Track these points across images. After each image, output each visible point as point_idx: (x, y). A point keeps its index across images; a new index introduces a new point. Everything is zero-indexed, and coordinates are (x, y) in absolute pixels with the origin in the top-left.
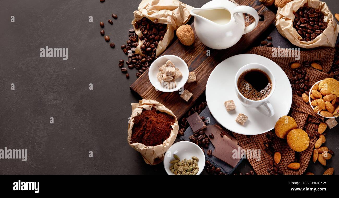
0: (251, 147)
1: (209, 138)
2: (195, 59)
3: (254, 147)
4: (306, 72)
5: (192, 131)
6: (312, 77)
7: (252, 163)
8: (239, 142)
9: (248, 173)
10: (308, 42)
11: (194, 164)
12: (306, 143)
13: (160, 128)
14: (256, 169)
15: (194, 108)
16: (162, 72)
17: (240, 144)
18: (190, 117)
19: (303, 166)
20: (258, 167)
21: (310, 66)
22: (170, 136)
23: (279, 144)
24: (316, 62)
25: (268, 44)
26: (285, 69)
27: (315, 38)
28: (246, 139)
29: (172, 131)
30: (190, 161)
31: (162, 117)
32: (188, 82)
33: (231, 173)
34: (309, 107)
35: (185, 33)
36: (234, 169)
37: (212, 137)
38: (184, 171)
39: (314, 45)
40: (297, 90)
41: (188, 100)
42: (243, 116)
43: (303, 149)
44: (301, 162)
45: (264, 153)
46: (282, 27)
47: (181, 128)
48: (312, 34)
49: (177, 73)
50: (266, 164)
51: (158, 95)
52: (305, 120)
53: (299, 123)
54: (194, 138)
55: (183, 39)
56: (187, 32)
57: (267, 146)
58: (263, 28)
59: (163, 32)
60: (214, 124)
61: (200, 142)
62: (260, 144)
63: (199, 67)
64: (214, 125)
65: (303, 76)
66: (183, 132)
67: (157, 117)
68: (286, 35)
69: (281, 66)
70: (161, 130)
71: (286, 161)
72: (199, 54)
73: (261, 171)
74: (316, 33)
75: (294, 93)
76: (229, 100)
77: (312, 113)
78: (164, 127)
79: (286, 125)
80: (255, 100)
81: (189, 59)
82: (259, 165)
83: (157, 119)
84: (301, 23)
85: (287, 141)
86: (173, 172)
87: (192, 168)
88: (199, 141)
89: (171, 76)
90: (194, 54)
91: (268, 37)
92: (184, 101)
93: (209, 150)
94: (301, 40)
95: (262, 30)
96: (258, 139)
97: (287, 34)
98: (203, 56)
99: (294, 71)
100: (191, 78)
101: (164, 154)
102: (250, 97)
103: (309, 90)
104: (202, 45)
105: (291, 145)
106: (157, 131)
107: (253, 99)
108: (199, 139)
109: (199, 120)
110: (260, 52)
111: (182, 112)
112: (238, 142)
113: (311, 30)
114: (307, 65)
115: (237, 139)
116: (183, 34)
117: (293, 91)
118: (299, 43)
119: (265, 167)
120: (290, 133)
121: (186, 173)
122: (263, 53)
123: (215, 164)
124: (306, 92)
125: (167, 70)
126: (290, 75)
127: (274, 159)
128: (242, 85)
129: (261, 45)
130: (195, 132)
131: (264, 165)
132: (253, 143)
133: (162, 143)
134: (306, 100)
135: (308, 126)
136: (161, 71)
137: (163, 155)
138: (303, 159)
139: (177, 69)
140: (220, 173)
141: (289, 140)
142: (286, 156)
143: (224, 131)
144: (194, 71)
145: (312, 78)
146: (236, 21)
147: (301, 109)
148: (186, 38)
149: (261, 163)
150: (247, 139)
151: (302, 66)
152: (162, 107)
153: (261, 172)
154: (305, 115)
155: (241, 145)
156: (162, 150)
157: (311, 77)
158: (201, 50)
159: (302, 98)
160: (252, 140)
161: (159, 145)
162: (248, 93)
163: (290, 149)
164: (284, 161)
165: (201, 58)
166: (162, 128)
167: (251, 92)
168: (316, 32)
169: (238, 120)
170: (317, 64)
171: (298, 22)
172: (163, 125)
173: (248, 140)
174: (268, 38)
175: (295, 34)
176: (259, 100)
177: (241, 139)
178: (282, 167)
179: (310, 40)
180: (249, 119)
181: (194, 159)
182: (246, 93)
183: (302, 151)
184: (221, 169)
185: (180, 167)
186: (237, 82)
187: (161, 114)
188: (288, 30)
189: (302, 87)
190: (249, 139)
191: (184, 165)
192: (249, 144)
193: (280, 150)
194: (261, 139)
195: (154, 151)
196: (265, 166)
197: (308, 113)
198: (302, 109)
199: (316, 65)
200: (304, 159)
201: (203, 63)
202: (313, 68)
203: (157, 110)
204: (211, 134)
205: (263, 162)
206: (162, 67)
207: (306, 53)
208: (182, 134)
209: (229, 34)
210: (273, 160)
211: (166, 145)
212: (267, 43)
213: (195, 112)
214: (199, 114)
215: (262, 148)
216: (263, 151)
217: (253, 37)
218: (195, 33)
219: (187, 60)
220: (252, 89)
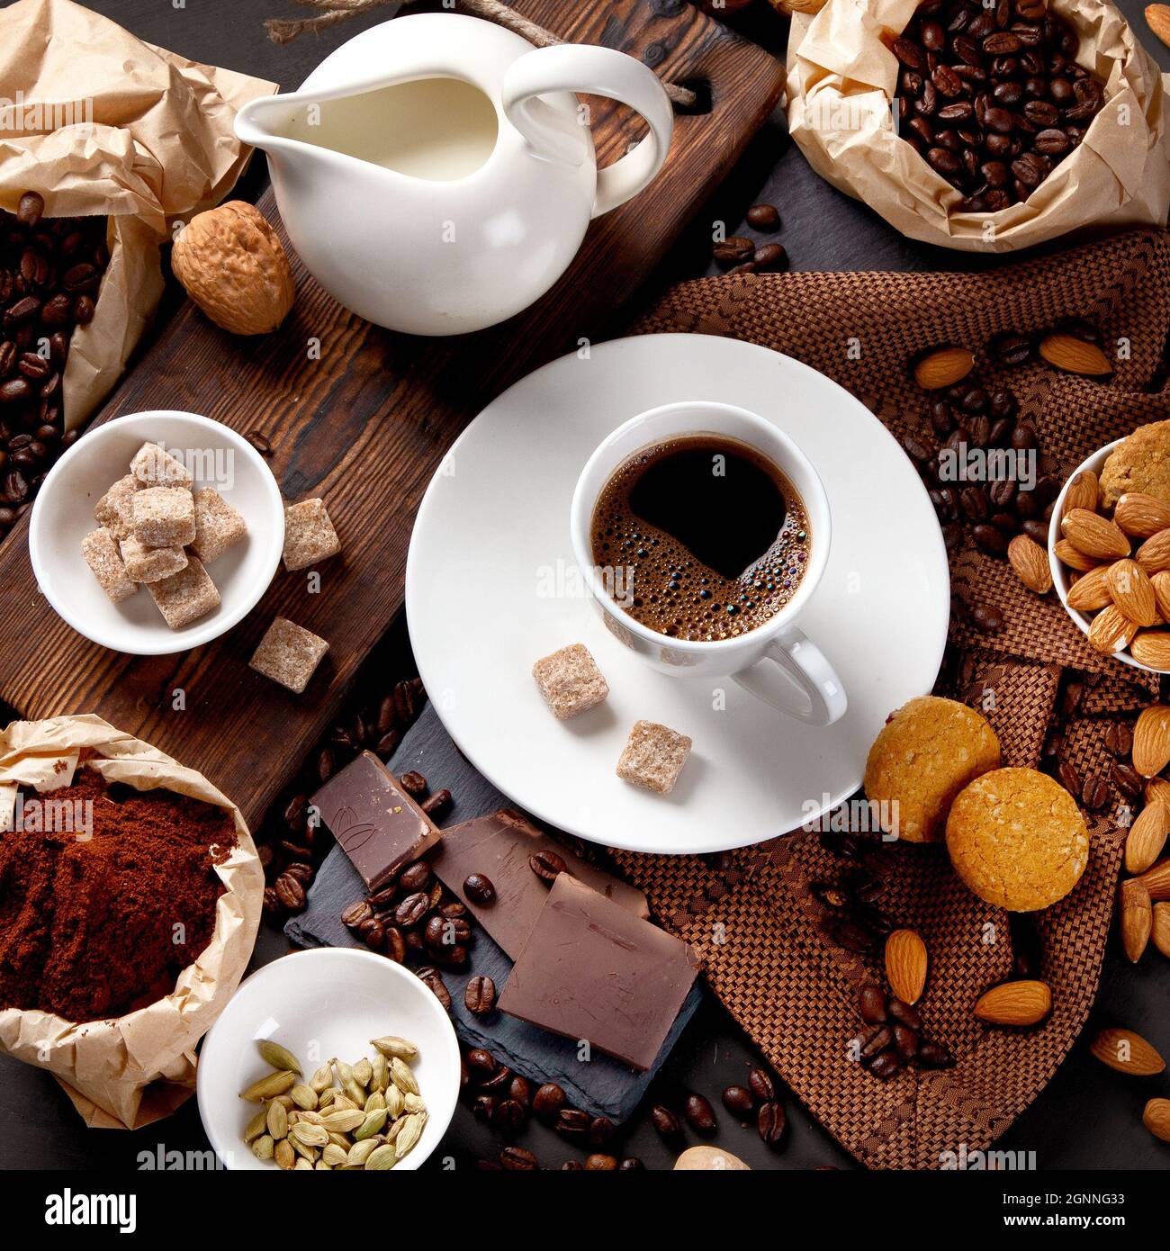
0: (735, 922)
1: (465, 907)
2: (317, 415)
3: (751, 920)
4: (1016, 399)
5: (356, 872)
6: (1052, 427)
7: (755, 1021)
8: (655, 902)
9: (740, 1088)
10: (1003, 215)
11: (390, 1082)
12: (1066, 850)
13: (140, 899)
14: (781, 1056)
15: (351, 728)
16: (117, 530)
17: (664, 912)
18: (329, 787)
19: (1064, 1001)
20: (796, 1042)
21: (1036, 359)
22: (215, 935)
23: (904, 875)
24: (1070, 327)
25: (760, 256)
26: (882, 396)
27: (1040, 180)
28: (695, 877)
29: (221, 903)
30: (367, 1072)
31: (149, 823)
32: (290, 567)
33: (629, 1104)
34: (1059, 620)
35: (228, 260)
36: (646, 1078)
37: (484, 896)
38: (331, 1141)
39: (1042, 229)
40: (975, 524)
41: (304, 682)
42: (662, 736)
43: (1052, 894)
44: (1055, 974)
45: (823, 948)
46: (831, 142)
47: (285, 868)
48: (1018, 157)
49: (208, 521)
50: (840, 1015)
51: (113, 675)
52: (1044, 704)
53: (1010, 731)
54: (371, 917)
55: (219, 300)
56: (240, 248)
57: (833, 899)
58: (715, 161)
59: (90, 268)
60: (485, 812)
61: (412, 938)
62: (789, 895)
63: (347, 460)
64: (487, 818)
65: (997, 426)
66: (299, 889)
67: (112, 825)
68: (859, 190)
69: (858, 382)
70: (148, 906)
71: (960, 983)
72: (333, 380)
73: (813, 1067)
74: (1039, 154)
75: (955, 548)
76: (563, 647)
77: (1081, 658)
78: (165, 885)
79: (934, 759)
80: (716, 638)
81: (275, 419)
82: (796, 1028)
83: (117, 843)
84: (941, 101)
85: (952, 851)
86: (266, 1156)
87: (382, 1111)
88: (404, 931)
89: (175, 549)
90: (304, 379)
91: (756, 208)
92: (277, 692)
93: (475, 980)
94: (955, 208)
95: (707, 171)
96: (771, 864)
97: (863, 182)
98: (365, 383)
99: (938, 408)
100: (303, 542)
101: (198, 1050)
102: (679, 622)
103: (1048, 510)
104: (347, 318)
105: (980, 881)
106: (127, 916)
107: (704, 631)
108: (408, 922)
109: (392, 802)
110: (716, 315)
111: (276, 766)
112: (650, 907)
113: (1011, 135)
114: (1015, 358)
115: (640, 887)
116: (211, 266)
117: (946, 536)
118: (944, 226)
119: (838, 1035)
120: (963, 802)
121: (347, 1151)
122: (735, 318)
123: (528, 1065)
124: (1028, 525)
125: (141, 515)
126: (919, 432)
127: (885, 978)
128: (624, 551)
129: (713, 267)
130: (373, 882)
131: (829, 1026)
132: (744, 899)
133: (168, 988)
134: (1033, 577)
135: (1068, 737)
136: (110, 518)
137: (193, 1059)
138: (1062, 956)
139: (207, 494)
140: (567, 1114)
141: (960, 850)
142: (955, 950)
143: (551, 849)
144: (320, 488)
145: (1057, 435)
146: (529, 146)
147: (1009, 643)
148: (236, 289)
149: (810, 1015)
150: (707, 879)
151: (983, 364)
152: (139, 756)
153: (814, 1073)
154: (1044, 672)
155: (669, 920)
156: (177, 1030)
157: (1047, 427)
158: (347, 349)
159: (1011, 569)
160: (733, 876)
161: (155, 1008)
162: (668, 594)
163: (977, 900)
164: (950, 981)
165: (351, 404)
166: (154, 892)
167: (686, 589)
168: (1043, 145)
169: (633, 765)
170: (1076, 341)
171: (920, 97)
172: (159, 871)
173: (710, 884)
174: (757, 213)
175: (911, 174)
176: (741, 631)
177: (669, 883)
178: (938, 1021)
179: (1012, 203)
180: (700, 747)
181: (388, 1054)
182: (654, 600)
183: (1052, 907)
184: (569, 1089)
185: (307, 1120)
186: (589, 537)
187: (139, 806)
188: (866, 155)
189: (1001, 499)
190: (717, 877)
191: (333, 1102)
192: (719, 905)
193: (914, 917)
194: (791, 863)
195: (123, 1050)
196: (836, 1030)
197: (1060, 662)
198: (1016, 639)
199: (1069, 352)
200: (1071, 950)
201: (368, 433)
202: (1056, 369)
203: (109, 781)
204: (473, 879)
205: (821, 1005)
206: (108, 496)
207: (1000, 284)
208: (296, 903)
209: (505, 230)
210: (882, 987)
211: (194, 999)
212: (752, 250)
213: (360, 752)
214: (385, 758)
215: (803, 919)
216: (814, 933)
217: (659, 224)
218: (288, 253)
219: (262, 428)
220: (691, 565)
